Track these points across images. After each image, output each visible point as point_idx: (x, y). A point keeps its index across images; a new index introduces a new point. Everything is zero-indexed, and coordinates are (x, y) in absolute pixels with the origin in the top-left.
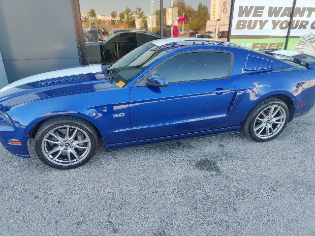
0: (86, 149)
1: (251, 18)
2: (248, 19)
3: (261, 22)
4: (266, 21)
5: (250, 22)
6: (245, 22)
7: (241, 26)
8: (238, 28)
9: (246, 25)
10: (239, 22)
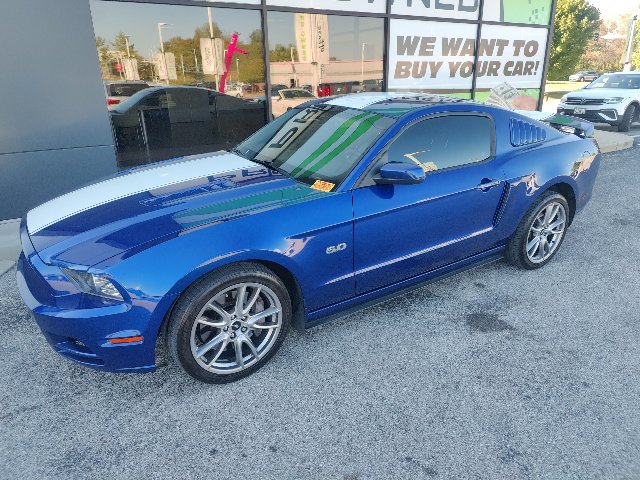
0: (268, 330)
1: (416, 58)
2: (412, 59)
3: (432, 64)
4: (440, 64)
5: (417, 64)
6: (408, 64)
7: (403, 73)
8: (398, 75)
9: (411, 70)
10: (399, 64)
